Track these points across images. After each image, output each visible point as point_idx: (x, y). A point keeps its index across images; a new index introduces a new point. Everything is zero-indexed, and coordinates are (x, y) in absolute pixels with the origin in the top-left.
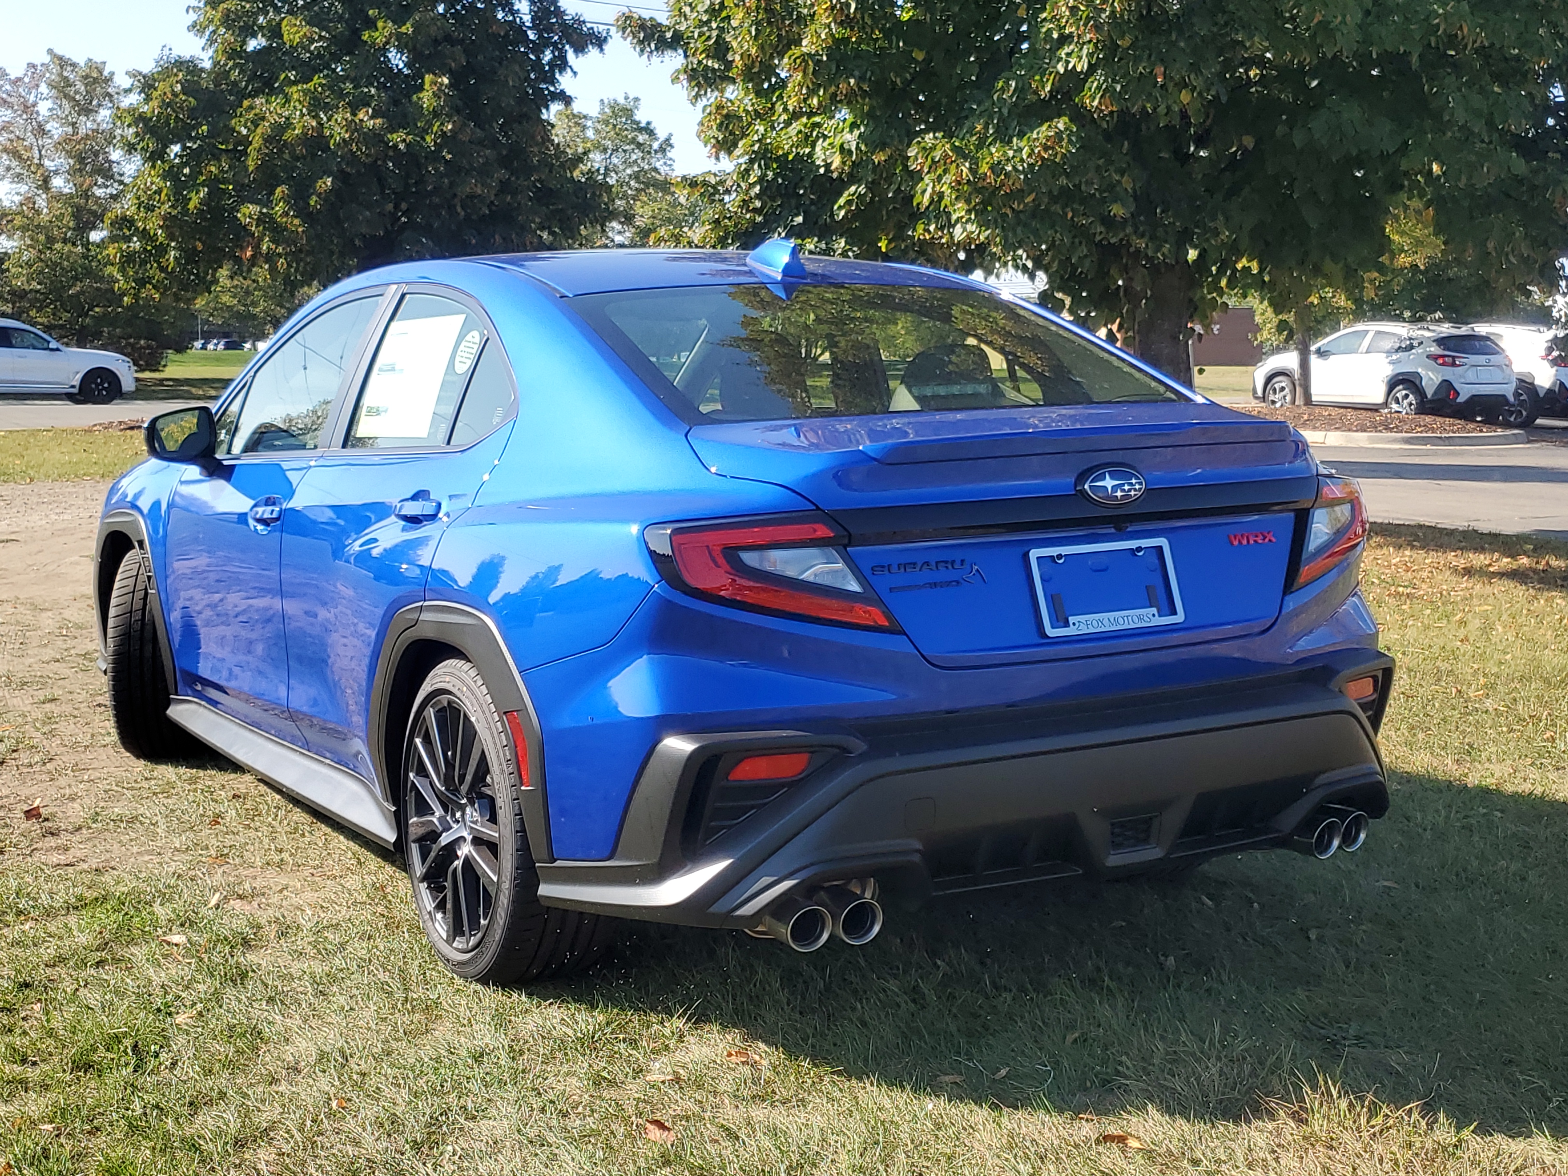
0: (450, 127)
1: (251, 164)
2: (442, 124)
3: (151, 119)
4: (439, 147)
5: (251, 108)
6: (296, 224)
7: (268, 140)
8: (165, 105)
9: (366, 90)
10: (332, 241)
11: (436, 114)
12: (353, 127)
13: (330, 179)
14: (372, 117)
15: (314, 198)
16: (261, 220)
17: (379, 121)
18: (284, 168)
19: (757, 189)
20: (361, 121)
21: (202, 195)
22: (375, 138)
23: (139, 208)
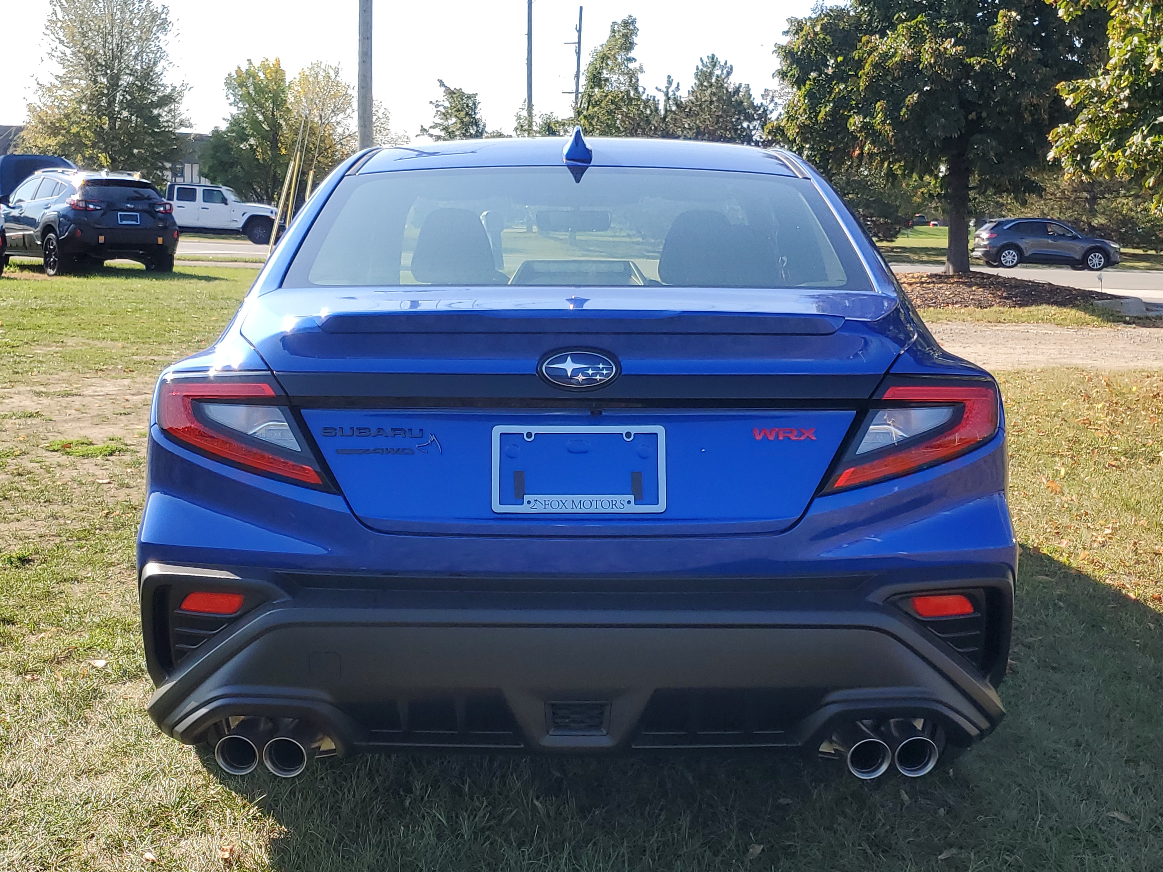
0: (1013, 51)
1: (862, 85)
2: (1008, 49)
3: (797, 53)
4: (1006, 67)
5: (868, 42)
6: (888, 129)
7: (876, 66)
8: (806, 41)
9: (957, 24)
10: (915, 143)
11: (1006, 41)
12: (938, 54)
13: (916, 95)
14: (954, 46)
15: (904, 110)
16: (865, 127)
17: (960, 48)
18: (886, 87)
19: (1127, 92)
20: (945, 49)
21: (828, 109)
22: (957, 61)
23: (788, 120)
